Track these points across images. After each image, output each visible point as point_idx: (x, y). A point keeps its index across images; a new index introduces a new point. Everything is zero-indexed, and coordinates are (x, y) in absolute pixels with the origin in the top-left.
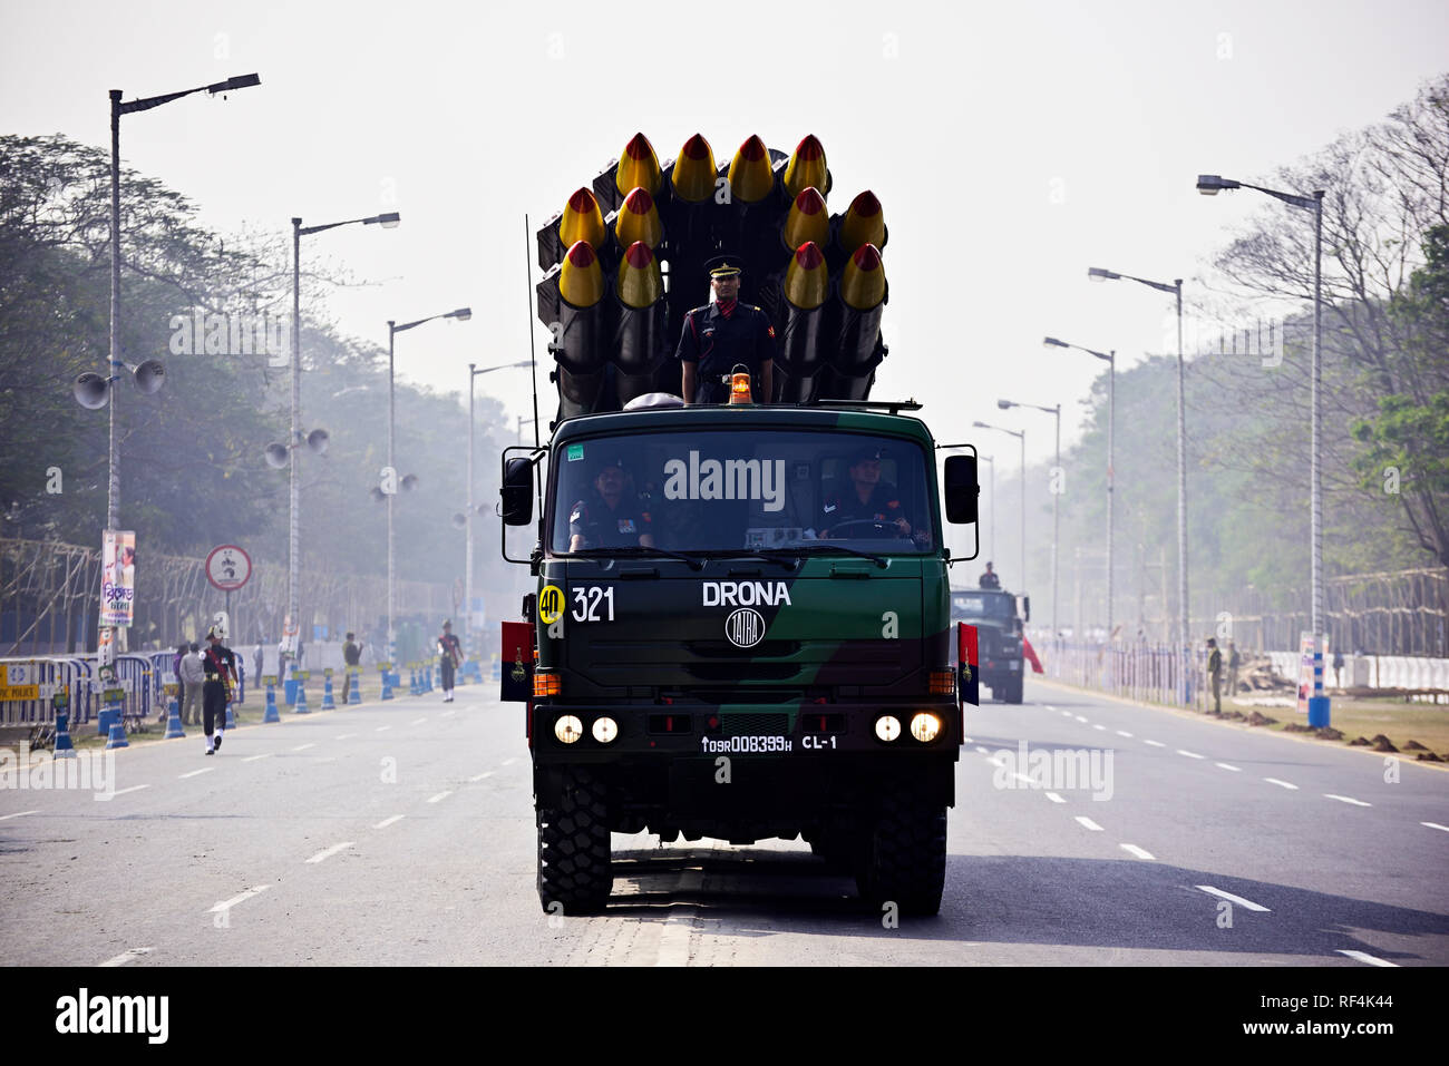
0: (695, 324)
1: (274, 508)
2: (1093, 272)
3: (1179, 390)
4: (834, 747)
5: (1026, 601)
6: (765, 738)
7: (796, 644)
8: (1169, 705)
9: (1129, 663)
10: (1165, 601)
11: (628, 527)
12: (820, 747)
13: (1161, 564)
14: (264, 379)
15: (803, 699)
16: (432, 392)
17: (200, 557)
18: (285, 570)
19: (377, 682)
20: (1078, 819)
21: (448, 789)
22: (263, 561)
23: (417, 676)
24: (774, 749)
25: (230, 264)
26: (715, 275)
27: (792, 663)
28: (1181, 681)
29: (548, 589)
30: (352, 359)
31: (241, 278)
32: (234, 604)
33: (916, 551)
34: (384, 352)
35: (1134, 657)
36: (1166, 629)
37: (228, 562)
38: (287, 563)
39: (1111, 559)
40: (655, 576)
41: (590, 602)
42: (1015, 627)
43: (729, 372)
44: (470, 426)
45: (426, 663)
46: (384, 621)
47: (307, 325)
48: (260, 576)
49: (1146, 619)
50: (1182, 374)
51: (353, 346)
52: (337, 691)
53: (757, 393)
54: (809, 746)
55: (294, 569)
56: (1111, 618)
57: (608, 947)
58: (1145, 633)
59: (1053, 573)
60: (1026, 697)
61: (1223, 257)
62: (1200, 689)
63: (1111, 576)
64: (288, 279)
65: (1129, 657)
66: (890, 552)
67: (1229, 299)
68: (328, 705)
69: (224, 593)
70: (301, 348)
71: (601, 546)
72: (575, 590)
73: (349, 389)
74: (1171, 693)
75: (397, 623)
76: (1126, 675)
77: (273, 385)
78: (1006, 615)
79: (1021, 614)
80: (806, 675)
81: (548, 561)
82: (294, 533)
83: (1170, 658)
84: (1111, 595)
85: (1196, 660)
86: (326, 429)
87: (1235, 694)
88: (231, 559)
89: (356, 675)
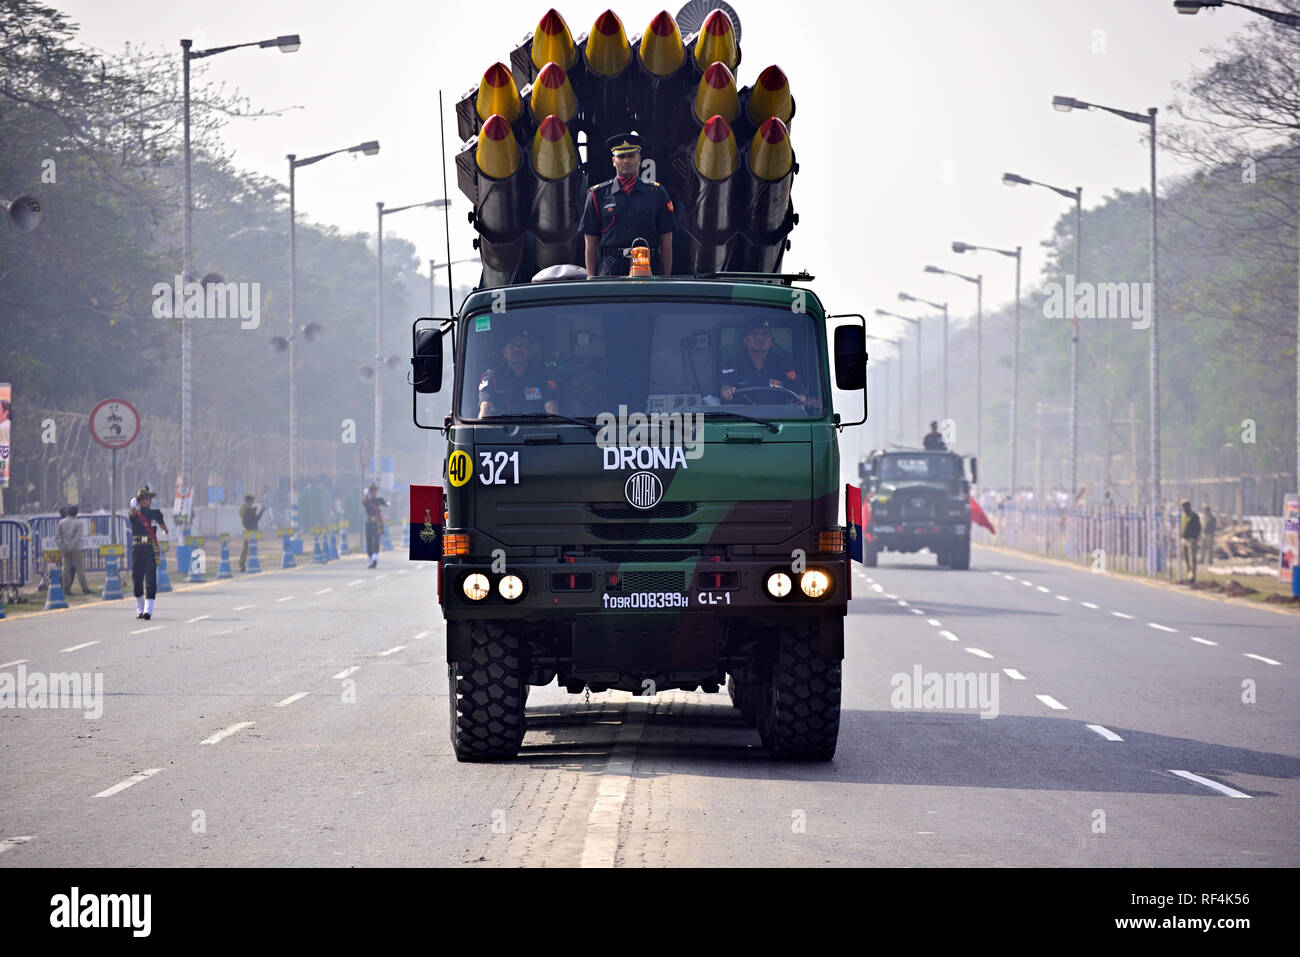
0: (597, 200)
1: (164, 358)
2: (1059, 101)
3: (1151, 230)
4: (728, 602)
5: (973, 462)
6: (662, 594)
7: (694, 505)
8: (1139, 574)
9: (1095, 529)
10: (1134, 461)
11: (534, 395)
12: (715, 602)
13: (1130, 421)
14: (152, 219)
15: (699, 557)
16: (336, 234)
17: (82, 412)
18: (176, 427)
19: (276, 549)
20: (1039, 697)
21: (355, 666)
22: (152, 417)
23: (321, 542)
24: (671, 605)
25: (112, 89)
26: (616, 153)
27: (688, 524)
28: (1151, 548)
29: (457, 453)
30: (248, 197)
31: (126, 106)
32: (120, 465)
33: (807, 416)
34: (282, 188)
35: (1101, 521)
36: (1136, 491)
37: (114, 417)
38: (178, 419)
39: (1075, 415)
40: (558, 441)
41: (497, 466)
42: (961, 490)
43: (629, 246)
44: (378, 269)
45: (331, 528)
46: (284, 483)
47: (199, 159)
48: (149, 435)
49: (1113, 480)
50: (1155, 212)
51: (250, 181)
52: (234, 559)
53: (656, 266)
54: (705, 602)
55: (186, 425)
56: (1075, 480)
57: (530, 834)
58: (1113, 496)
59: (1011, 430)
60: (973, 562)
61: (1202, 82)
62: (1173, 556)
63: (1075, 433)
64: (177, 107)
65: (1095, 522)
66: (783, 417)
67: (1209, 130)
68: (224, 574)
69: (110, 451)
70: (193, 185)
71: (508, 413)
72: (482, 454)
73: (246, 229)
74: (1141, 560)
75: (300, 484)
76: (1091, 541)
77: (162, 225)
78: (953, 477)
79: (969, 476)
80: (702, 535)
81: (457, 427)
82: (186, 386)
83: (1140, 524)
84: (1075, 455)
85: (1168, 524)
86: (221, 273)
87: (1211, 563)
88: (118, 414)
89: (256, 541)
